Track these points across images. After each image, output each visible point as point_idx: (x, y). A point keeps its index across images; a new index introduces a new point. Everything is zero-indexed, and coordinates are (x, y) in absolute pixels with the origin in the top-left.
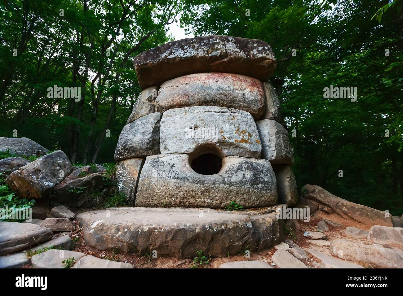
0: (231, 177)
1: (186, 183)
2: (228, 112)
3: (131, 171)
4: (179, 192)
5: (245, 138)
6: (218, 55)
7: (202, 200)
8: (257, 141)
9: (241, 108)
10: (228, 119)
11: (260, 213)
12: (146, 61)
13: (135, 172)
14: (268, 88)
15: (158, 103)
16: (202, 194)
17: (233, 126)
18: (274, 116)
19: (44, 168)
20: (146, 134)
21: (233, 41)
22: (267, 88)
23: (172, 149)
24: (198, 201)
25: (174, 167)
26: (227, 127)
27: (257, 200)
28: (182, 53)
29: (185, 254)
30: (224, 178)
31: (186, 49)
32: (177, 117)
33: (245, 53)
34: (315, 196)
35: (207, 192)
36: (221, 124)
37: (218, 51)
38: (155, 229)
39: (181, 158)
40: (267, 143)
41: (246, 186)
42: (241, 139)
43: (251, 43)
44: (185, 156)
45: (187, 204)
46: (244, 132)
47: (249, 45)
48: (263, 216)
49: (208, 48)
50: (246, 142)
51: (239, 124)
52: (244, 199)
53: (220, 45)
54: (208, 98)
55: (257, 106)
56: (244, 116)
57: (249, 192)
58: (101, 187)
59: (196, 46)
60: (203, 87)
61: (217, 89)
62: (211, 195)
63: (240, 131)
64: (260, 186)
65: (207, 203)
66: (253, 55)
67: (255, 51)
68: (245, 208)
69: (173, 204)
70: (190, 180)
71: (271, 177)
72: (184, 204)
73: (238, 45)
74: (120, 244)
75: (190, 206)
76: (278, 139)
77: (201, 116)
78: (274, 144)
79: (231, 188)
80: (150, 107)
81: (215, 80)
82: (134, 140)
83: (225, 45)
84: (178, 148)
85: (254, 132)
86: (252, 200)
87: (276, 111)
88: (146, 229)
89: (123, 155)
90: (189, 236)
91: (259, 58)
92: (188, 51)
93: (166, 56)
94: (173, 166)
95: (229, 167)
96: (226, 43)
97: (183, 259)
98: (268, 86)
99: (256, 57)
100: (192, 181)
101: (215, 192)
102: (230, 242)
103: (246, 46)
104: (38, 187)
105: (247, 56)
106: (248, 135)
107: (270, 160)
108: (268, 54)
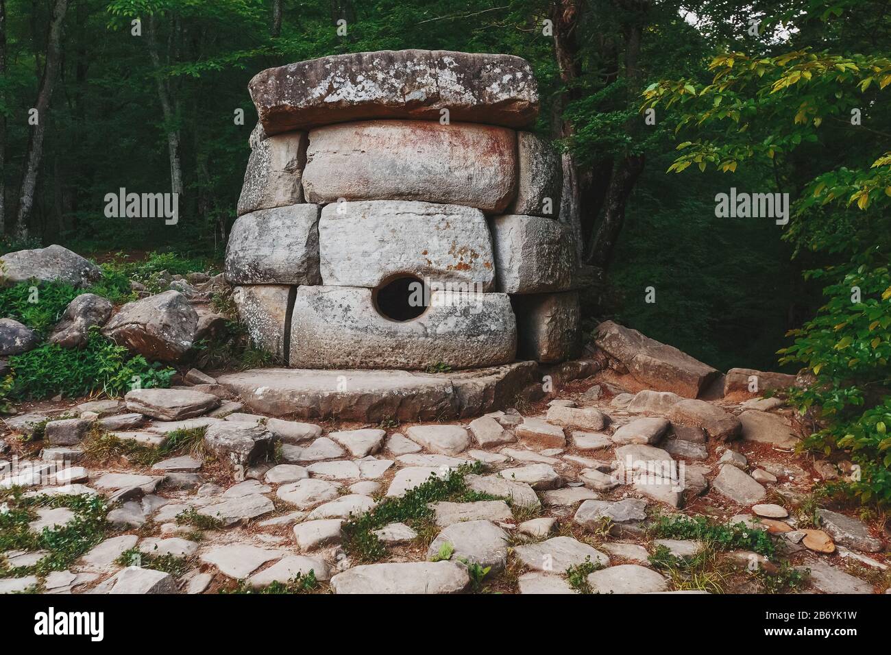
0: (437, 327)
1: (369, 336)
2: (438, 214)
3: (271, 309)
4: (359, 348)
5: (464, 261)
6: (423, 99)
7: (393, 359)
8: (487, 265)
9: (462, 202)
10: (438, 228)
11: (475, 376)
12: (280, 99)
13: (278, 312)
14: (527, 146)
15: (311, 186)
16: (392, 351)
17: (446, 240)
18: (530, 208)
19: (172, 322)
20: (295, 248)
21: (452, 66)
22: (525, 147)
23: (344, 280)
24: (388, 360)
25: (350, 310)
26: (434, 243)
27: (476, 357)
28: (353, 92)
29: (371, 418)
30: (426, 328)
31: (360, 82)
32: (349, 222)
33: (473, 95)
34: (602, 344)
35: (400, 348)
36: (425, 238)
37: (423, 90)
38: (336, 394)
39: (359, 296)
40: (506, 265)
41: (459, 339)
42: (457, 264)
43: (488, 67)
44: (367, 293)
45: (371, 364)
46: (464, 250)
47: (484, 73)
48: (475, 380)
49: (404, 84)
50: (466, 267)
51: (457, 237)
52: (456, 357)
53: (426, 77)
54: (403, 188)
55: (492, 199)
56: (467, 219)
57: (463, 347)
58: (223, 336)
59: (380, 76)
60: (393, 165)
61: (420, 172)
62: (406, 352)
63: (458, 249)
64: (482, 337)
65: (401, 363)
66: (491, 96)
67: (495, 85)
68: (455, 369)
69: (350, 364)
70: (375, 332)
71: (505, 323)
72: (366, 365)
73: (462, 76)
74: (300, 410)
75: (377, 367)
76: (527, 256)
77: (391, 222)
78: (519, 266)
79: (436, 342)
80: (293, 185)
81: (417, 149)
82: (274, 258)
83: (435, 76)
84: (354, 279)
85: (483, 248)
86: (468, 358)
87: (534, 197)
88: (327, 394)
89: (252, 279)
90: (375, 401)
91: (501, 101)
92: (364, 87)
93: (322, 97)
94: (347, 309)
95: (436, 309)
96: (438, 70)
97: (368, 423)
98: (526, 142)
99: (496, 101)
100: (377, 333)
101: (412, 348)
102: (422, 407)
103: (477, 75)
104: (176, 347)
105: (478, 101)
106: (472, 256)
107: (509, 294)
108: (521, 90)
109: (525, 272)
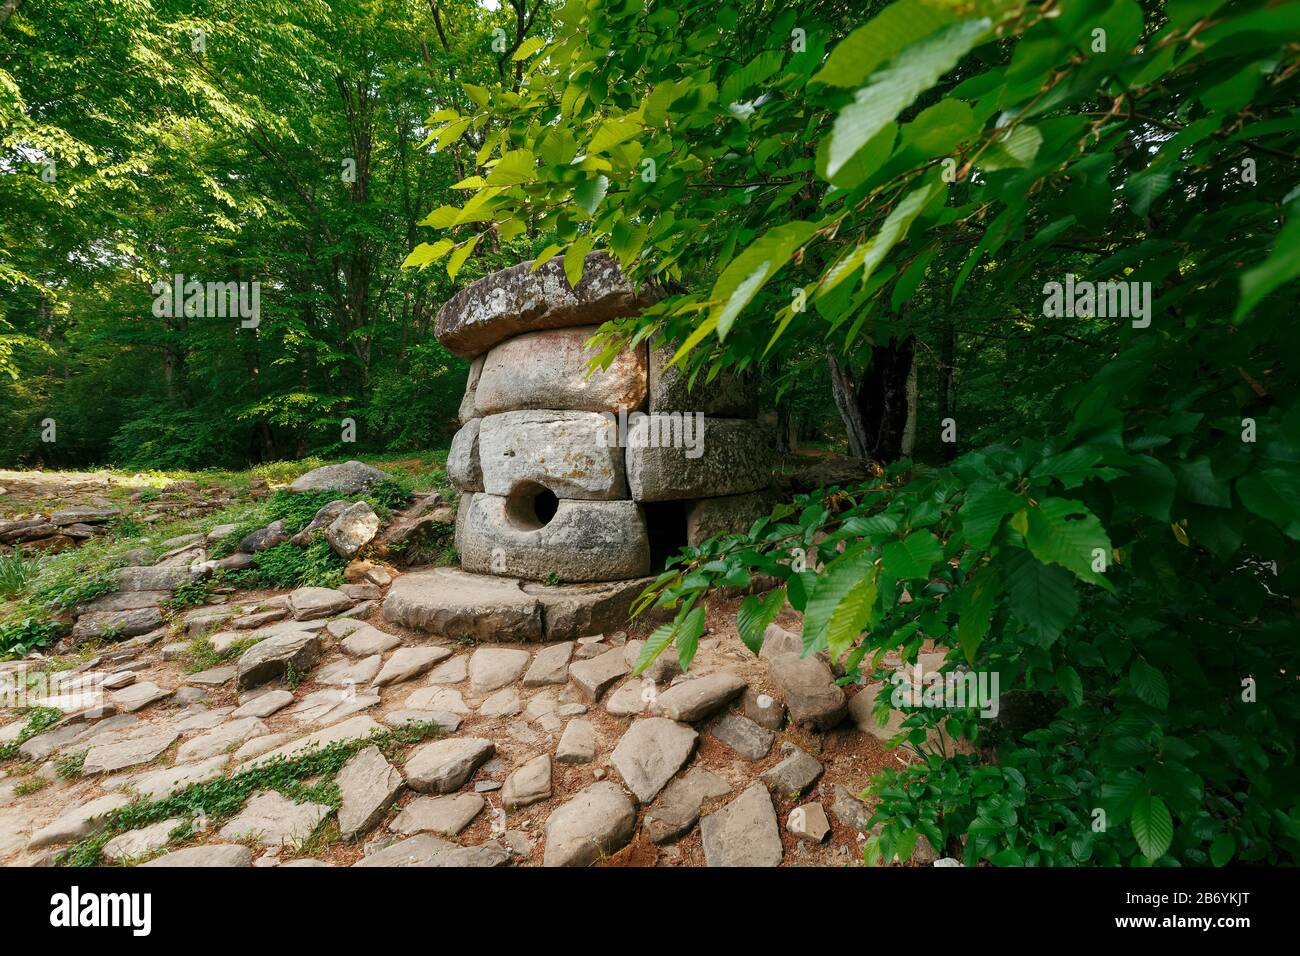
1: (496, 545)
2: (556, 420)
4: (491, 555)
5: (579, 468)
6: (533, 309)
7: (515, 569)
8: (606, 470)
9: (580, 407)
10: (554, 435)
16: (513, 560)
17: (561, 447)
20: (464, 458)
21: (554, 271)
23: (492, 487)
26: (551, 450)
27: (592, 571)
28: (483, 312)
31: (488, 302)
33: (575, 296)
36: (543, 446)
37: (531, 300)
39: (500, 504)
41: (571, 551)
42: (572, 471)
44: (503, 500)
46: (578, 457)
47: (586, 272)
49: (518, 297)
50: (581, 475)
51: (571, 444)
52: (570, 569)
53: (534, 286)
54: (524, 397)
55: (609, 401)
56: (584, 424)
57: (576, 559)
58: (436, 535)
61: (537, 381)
63: (572, 456)
64: (595, 550)
65: (521, 573)
66: (593, 294)
67: (596, 283)
69: (487, 571)
70: (500, 540)
71: (625, 533)
76: (649, 460)
77: (518, 431)
78: (639, 471)
79: (549, 554)
81: (538, 357)
83: (541, 284)
84: (497, 489)
85: (601, 453)
86: (583, 571)
91: (603, 298)
92: (490, 305)
94: (485, 517)
95: (562, 515)
96: (543, 277)
97: (450, 638)
99: (597, 298)
105: (580, 301)
106: (587, 462)
107: (636, 502)
108: (623, 283)
109: (649, 477)
